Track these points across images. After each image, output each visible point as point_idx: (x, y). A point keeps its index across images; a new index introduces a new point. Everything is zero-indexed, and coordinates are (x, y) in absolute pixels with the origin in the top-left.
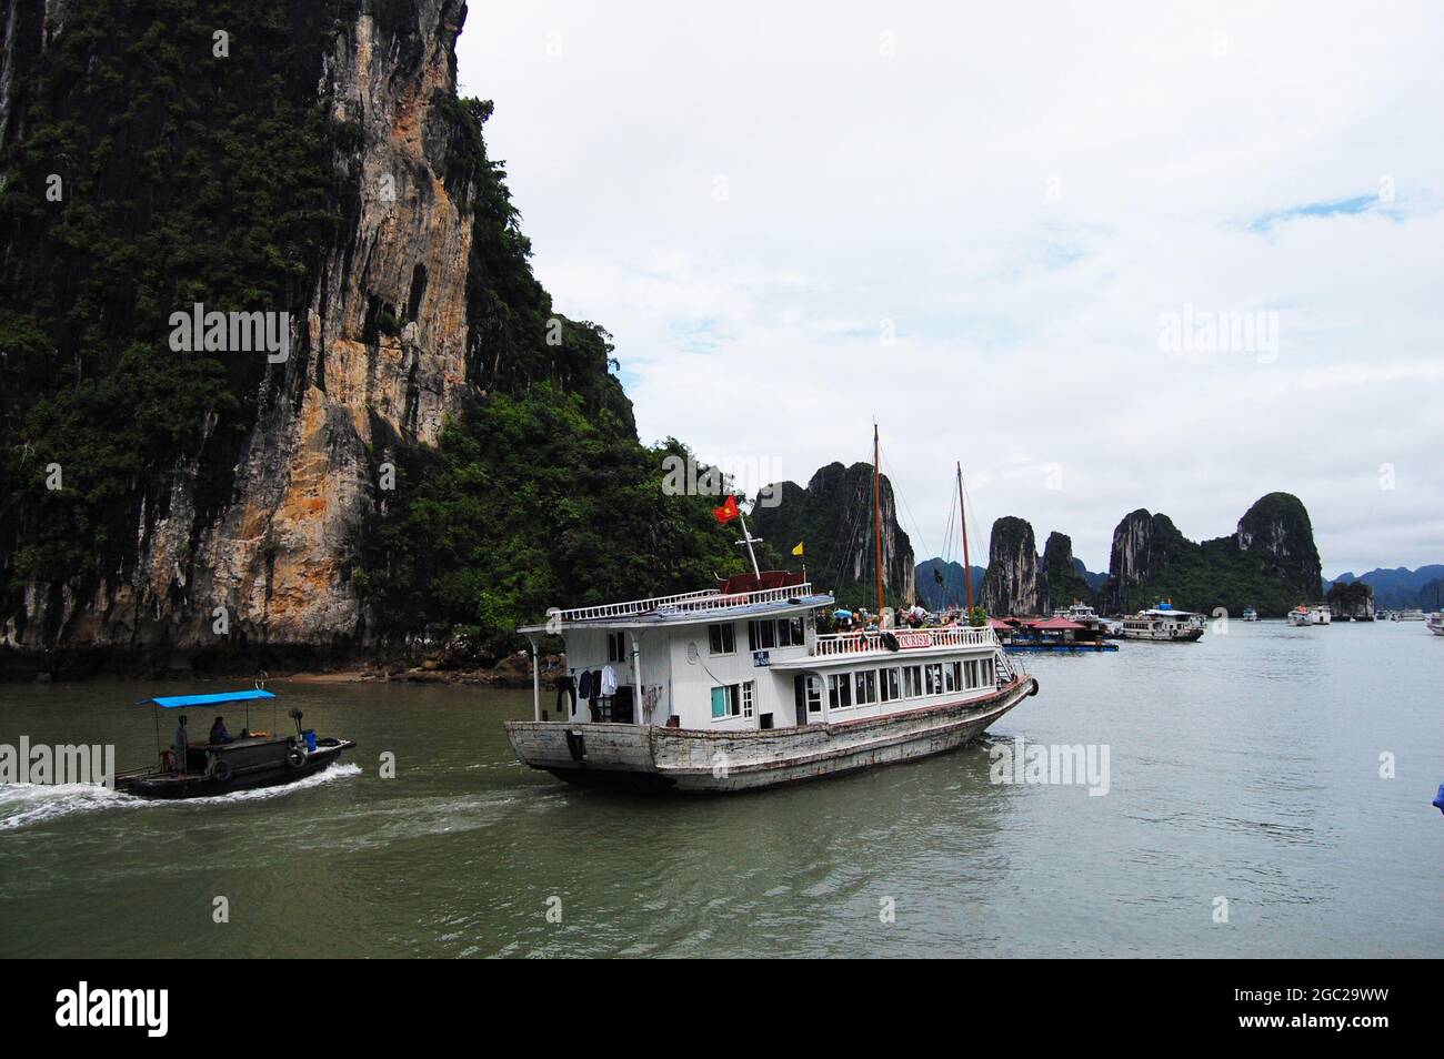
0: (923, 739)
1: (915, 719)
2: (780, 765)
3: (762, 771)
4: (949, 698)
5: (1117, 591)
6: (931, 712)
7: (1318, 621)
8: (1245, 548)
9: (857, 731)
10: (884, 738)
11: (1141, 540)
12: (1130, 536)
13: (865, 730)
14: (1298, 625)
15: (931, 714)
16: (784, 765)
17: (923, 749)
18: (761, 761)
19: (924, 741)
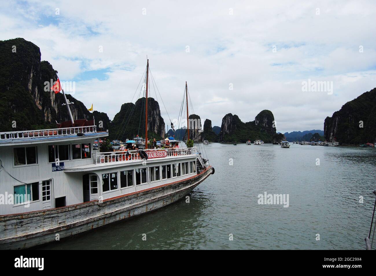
0: (158, 201)
1: (155, 192)
2: (62, 229)
3: (46, 235)
4: (174, 180)
5: (222, 135)
6: (164, 188)
7: (258, 144)
8: (257, 124)
9: (119, 202)
10: (136, 203)
11: (230, 122)
12: (226, 121)
13: (124, 201)
14: (248, 145)
15: (163, 189)
16: (65, 229)
17: (160, 205)
18: (46, 229)
19: (160, 202)
